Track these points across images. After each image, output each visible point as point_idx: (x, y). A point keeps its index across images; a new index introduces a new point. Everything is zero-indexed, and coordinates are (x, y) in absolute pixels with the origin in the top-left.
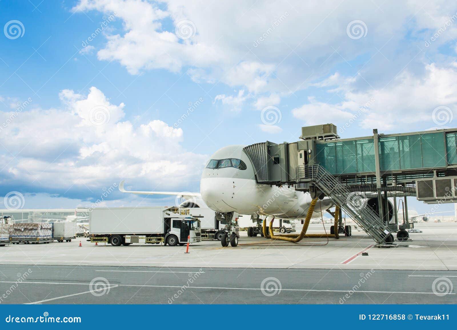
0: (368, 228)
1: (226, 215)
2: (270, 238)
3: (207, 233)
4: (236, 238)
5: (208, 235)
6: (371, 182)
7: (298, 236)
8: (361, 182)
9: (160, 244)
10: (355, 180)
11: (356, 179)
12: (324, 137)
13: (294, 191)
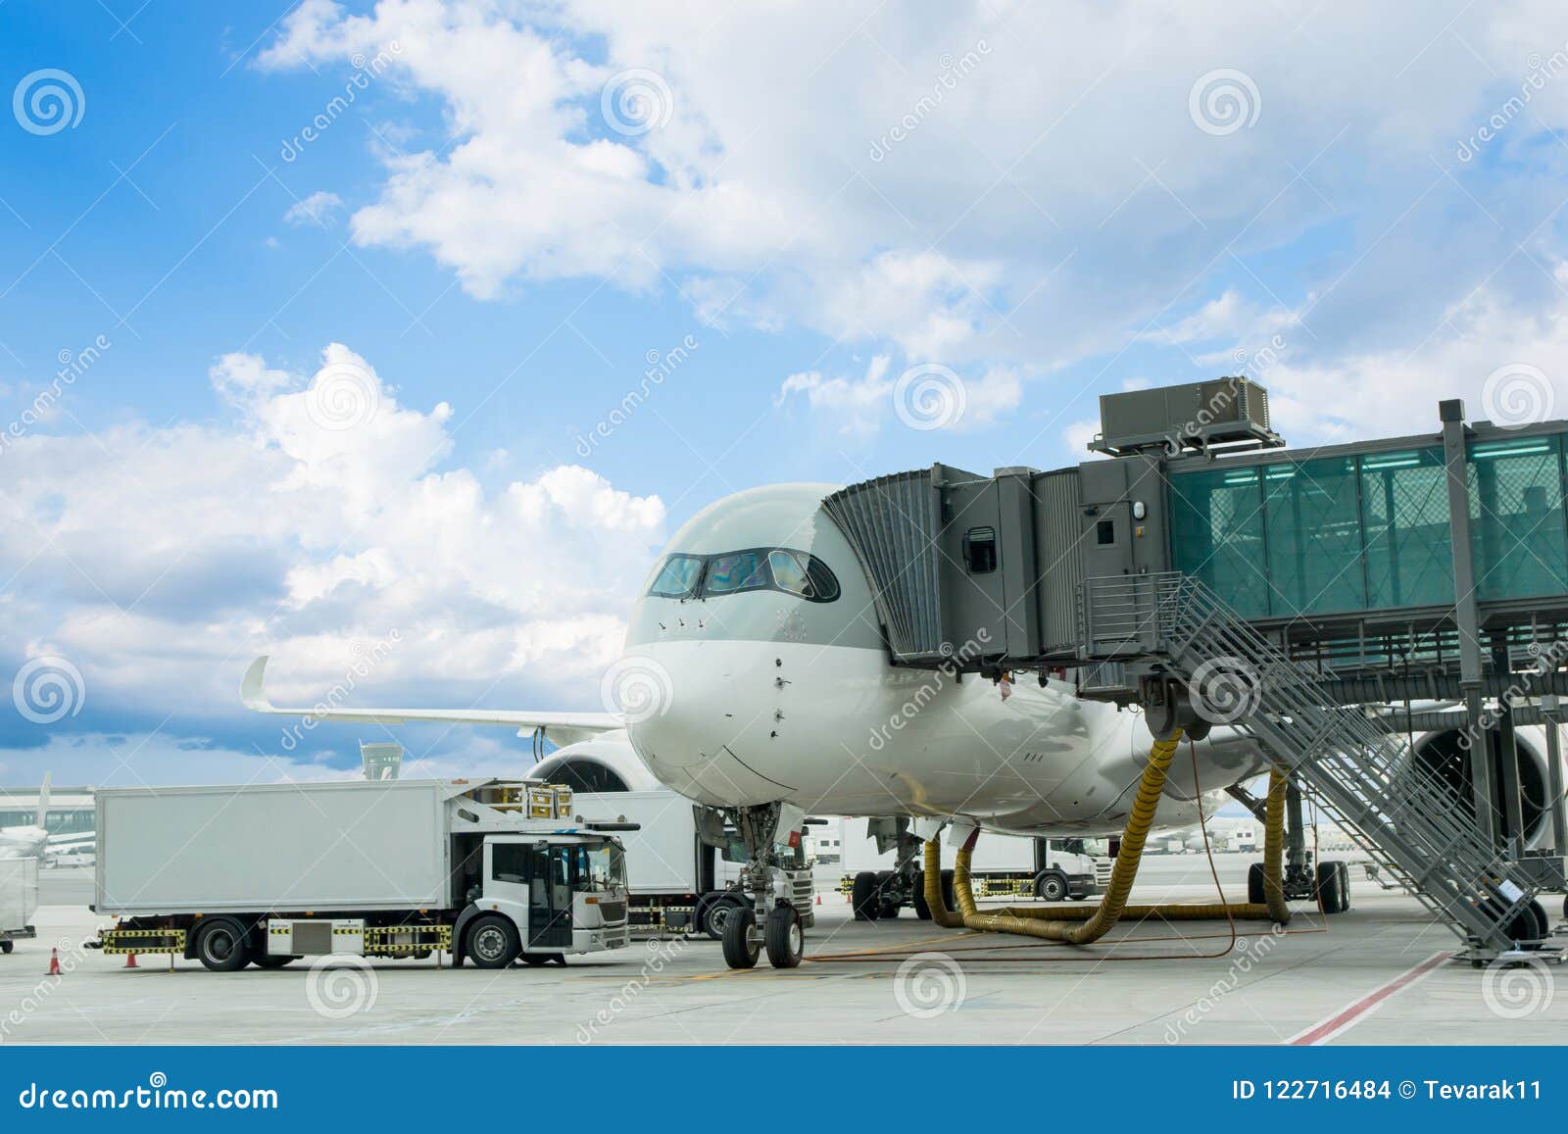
0: (1423, 873)
1: (745, 818)
2: (960, 924)
3: (656, 905)
4: (793, 927)
5: (662, 913)
6: (1433, 654)
7: (1094, 914)
8: (1390, 652)
9: (432, 960)
10: (1357, 645)
11: (1362, 640)
12: (1205, 442)
13: (1069, 699)
